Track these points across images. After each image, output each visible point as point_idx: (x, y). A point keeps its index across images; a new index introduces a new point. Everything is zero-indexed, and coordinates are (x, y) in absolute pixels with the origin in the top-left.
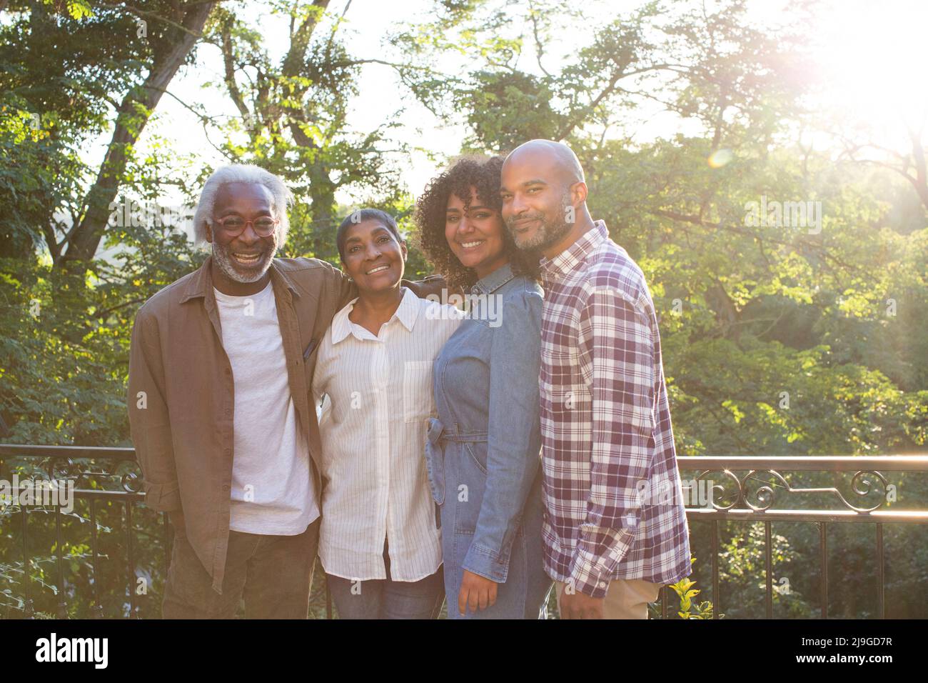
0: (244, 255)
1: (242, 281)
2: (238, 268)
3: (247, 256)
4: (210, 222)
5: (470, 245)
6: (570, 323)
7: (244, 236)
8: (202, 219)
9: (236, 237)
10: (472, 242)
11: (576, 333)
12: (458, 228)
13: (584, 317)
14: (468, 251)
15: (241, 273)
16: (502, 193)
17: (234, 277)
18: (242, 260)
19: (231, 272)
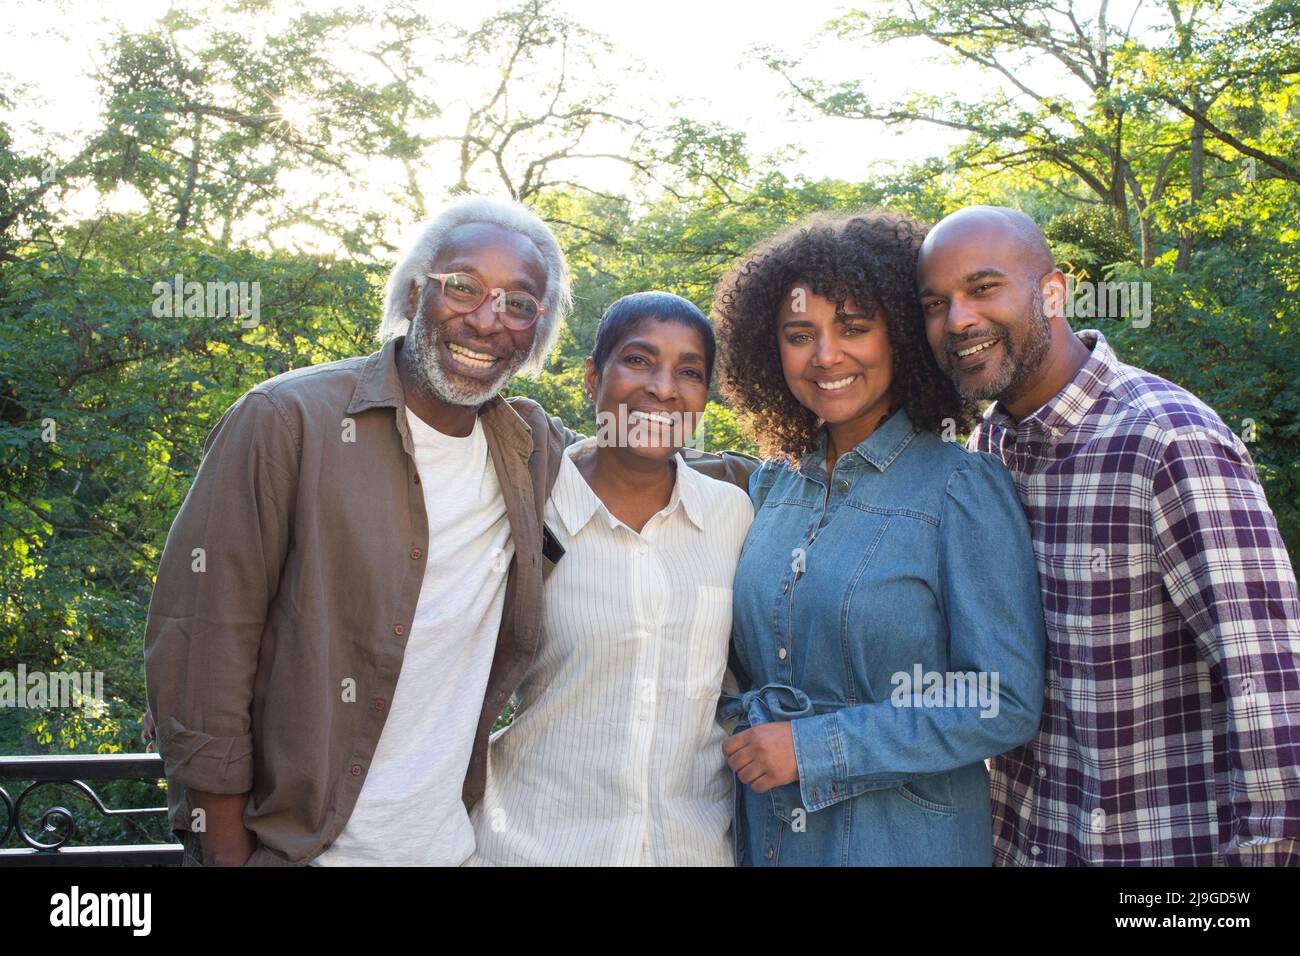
0: (466, 351)
1: (449, 396)
2: (450, 370)
3: (471, 354)
4: (421, 281)
5: (838, 385)
6: (1128, 501)
7: (477, 315)
8: (409, 276)
9: (465, 314)
10: (840, 379)
11: (1148, 517)
12: (816, 354)
13: (1161, 485)
14: (834, 396)
15: (451, 380)
16: (926, 300)
17: (438, 386)
18: (460, 358)
19: (435, 374)
